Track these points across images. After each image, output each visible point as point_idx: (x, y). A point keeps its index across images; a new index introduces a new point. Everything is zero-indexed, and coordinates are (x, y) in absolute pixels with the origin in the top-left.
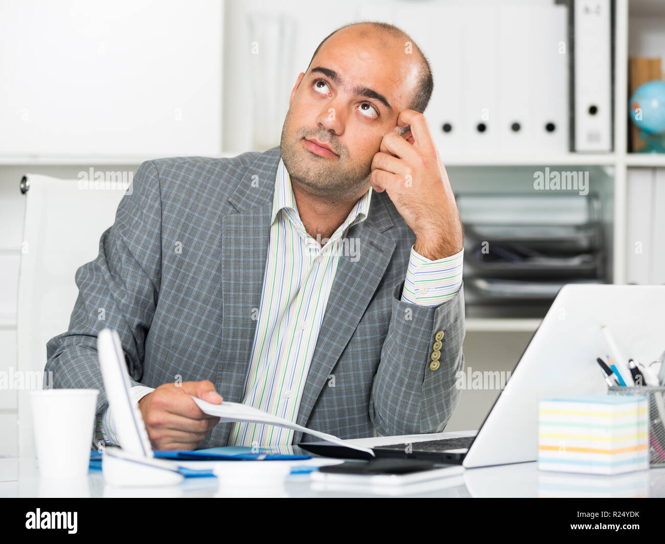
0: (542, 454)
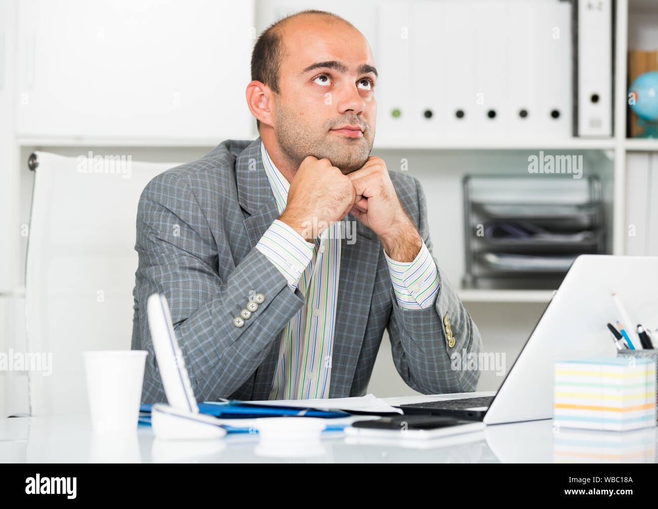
0: (558, 412)
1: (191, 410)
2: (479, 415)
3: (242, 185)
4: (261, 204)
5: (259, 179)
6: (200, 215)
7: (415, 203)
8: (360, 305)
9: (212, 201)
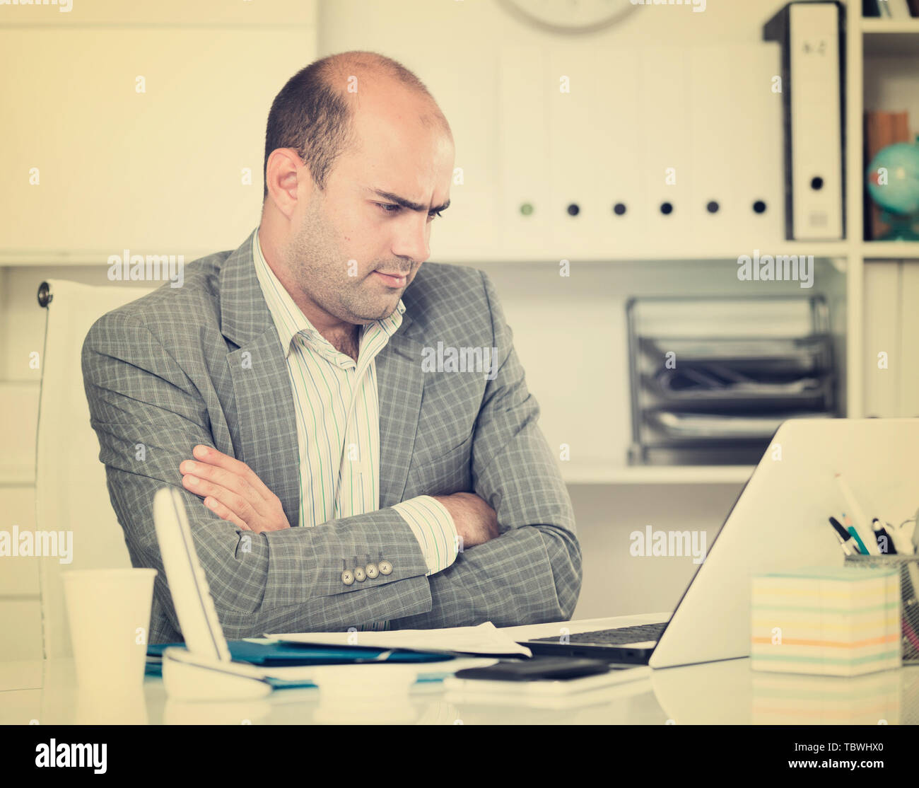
1: (220, 658)
2: (643, 654)
3: (227, 310)
4: (255, 334)
5: (252, 301)
6: (165, 357)
7: (482, 300)
8: (398, 451)
9: (179, 336)
